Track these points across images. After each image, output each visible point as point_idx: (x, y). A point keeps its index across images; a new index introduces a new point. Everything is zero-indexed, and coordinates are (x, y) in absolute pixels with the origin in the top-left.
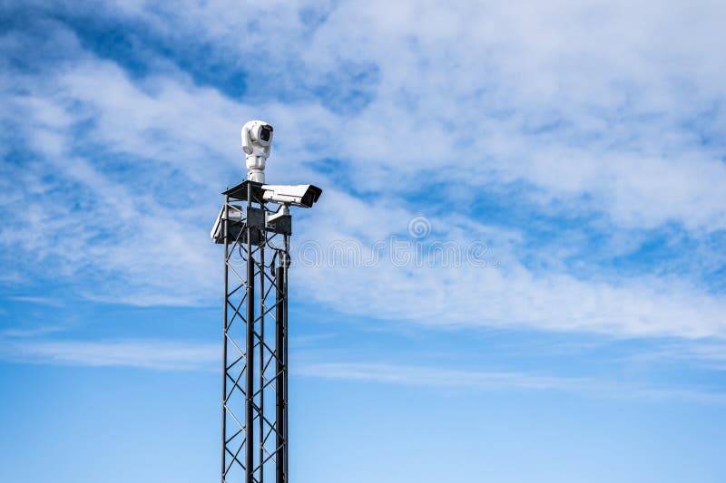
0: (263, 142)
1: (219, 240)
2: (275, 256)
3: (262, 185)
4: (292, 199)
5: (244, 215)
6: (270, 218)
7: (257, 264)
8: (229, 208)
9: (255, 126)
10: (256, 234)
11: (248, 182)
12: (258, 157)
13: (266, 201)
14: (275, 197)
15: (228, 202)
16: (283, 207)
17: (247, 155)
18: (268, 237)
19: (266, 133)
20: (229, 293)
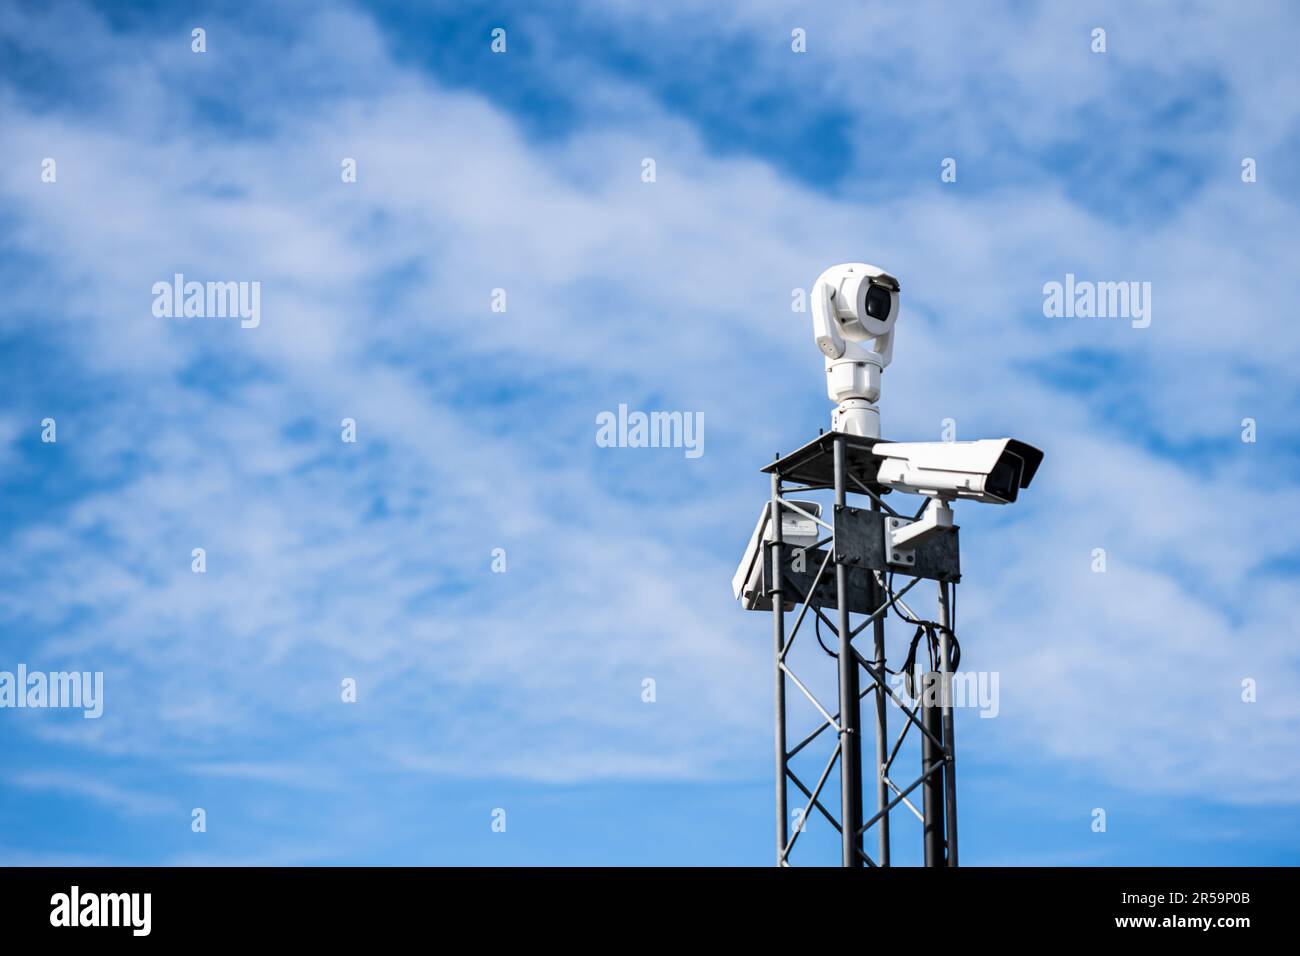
0: (874, 324)
1: (758, 601)
2: (914, 644)
3: (872, 442)
4: (956, 481)
5: (829, 528)
6: (900, 534)
7: (866, 664)
8: (782, 510)
9: (849, 280)
10: (859, 581)
11: (835, 436)
12: (860, 364)
13: (885, 489)
14: (912, 478)
15: (780, 493)
16: (935, 504)
17: (829, 362)
18: (896, 591)
19: (880, 297)
20: (788, 750)
